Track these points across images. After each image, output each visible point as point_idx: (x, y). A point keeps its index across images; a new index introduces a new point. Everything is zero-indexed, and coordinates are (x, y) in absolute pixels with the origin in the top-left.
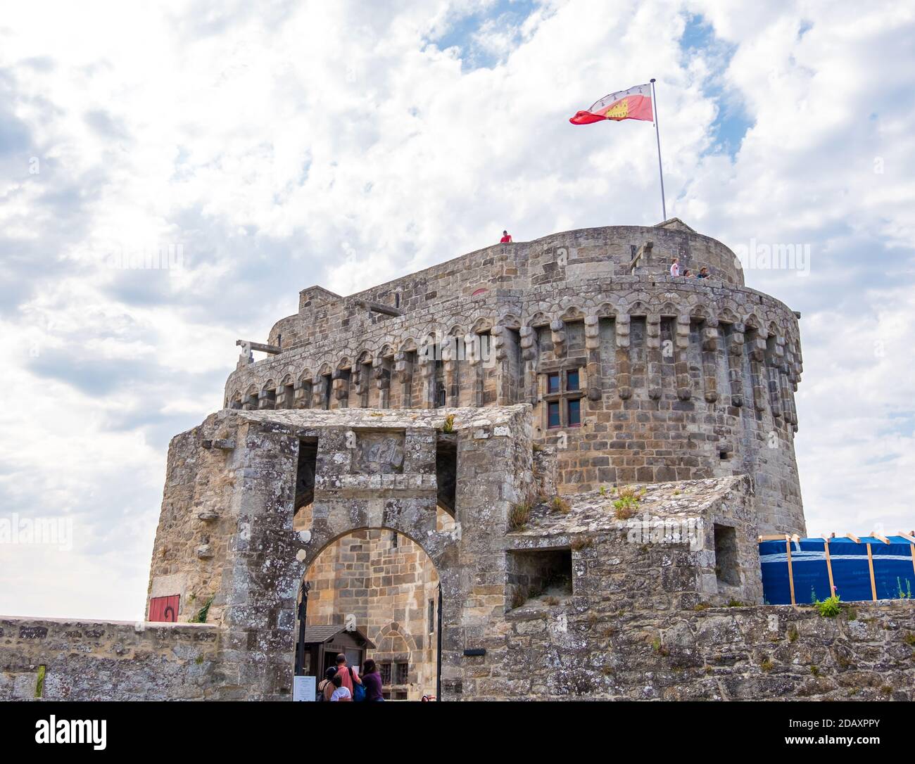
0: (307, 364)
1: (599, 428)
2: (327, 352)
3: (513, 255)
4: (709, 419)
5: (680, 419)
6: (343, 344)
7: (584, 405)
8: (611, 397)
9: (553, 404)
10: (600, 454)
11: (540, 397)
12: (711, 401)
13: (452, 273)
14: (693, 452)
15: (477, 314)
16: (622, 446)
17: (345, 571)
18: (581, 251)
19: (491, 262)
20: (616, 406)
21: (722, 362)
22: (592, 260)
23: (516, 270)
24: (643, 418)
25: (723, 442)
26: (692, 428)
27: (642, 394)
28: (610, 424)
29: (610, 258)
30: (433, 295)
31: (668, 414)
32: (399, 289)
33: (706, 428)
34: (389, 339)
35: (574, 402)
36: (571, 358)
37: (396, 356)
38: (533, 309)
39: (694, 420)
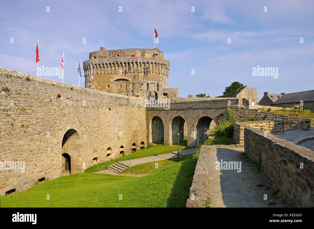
0: (106, 61)
1: (150, 76)
2: (110, 60)
3: (138, 51)
4: (162, 76)
5: (159, 76)
6: (113, 59)
7: (148, 73)
8: (151, 72)
9: (144, 72)
10: (150, 79)
11: (143, 71)
12: (162, 74)
13: (128, 51)
14: (160, 80)
15: (135, 60)
16: (152, 78)
17: (114, 91)
18: (147, 52)
19: (135, 51)
20: (152, 73)
21: (163, 68)
22: (148, 53)
23: (138, 53)
24: (155, 75)
25: (163, 79)
26: (160, 77)
27: (155, 72)
28: (151, 76)
29: (151, 53)
30: (125, 54)
31: (157, 75)
32: (119, 51)
33: (161, 77)
34: (121, 60)
35: (147, 72)
36: (146, 67)
37: (122, 63)
38: (143, 60)
39: (160, 76)
